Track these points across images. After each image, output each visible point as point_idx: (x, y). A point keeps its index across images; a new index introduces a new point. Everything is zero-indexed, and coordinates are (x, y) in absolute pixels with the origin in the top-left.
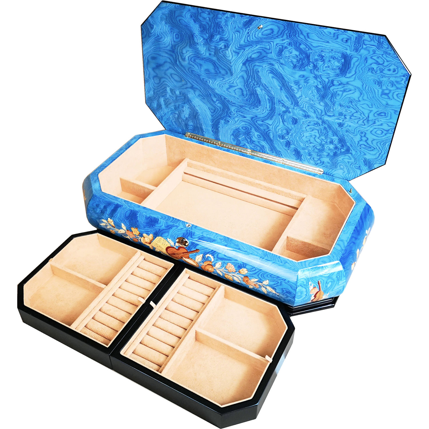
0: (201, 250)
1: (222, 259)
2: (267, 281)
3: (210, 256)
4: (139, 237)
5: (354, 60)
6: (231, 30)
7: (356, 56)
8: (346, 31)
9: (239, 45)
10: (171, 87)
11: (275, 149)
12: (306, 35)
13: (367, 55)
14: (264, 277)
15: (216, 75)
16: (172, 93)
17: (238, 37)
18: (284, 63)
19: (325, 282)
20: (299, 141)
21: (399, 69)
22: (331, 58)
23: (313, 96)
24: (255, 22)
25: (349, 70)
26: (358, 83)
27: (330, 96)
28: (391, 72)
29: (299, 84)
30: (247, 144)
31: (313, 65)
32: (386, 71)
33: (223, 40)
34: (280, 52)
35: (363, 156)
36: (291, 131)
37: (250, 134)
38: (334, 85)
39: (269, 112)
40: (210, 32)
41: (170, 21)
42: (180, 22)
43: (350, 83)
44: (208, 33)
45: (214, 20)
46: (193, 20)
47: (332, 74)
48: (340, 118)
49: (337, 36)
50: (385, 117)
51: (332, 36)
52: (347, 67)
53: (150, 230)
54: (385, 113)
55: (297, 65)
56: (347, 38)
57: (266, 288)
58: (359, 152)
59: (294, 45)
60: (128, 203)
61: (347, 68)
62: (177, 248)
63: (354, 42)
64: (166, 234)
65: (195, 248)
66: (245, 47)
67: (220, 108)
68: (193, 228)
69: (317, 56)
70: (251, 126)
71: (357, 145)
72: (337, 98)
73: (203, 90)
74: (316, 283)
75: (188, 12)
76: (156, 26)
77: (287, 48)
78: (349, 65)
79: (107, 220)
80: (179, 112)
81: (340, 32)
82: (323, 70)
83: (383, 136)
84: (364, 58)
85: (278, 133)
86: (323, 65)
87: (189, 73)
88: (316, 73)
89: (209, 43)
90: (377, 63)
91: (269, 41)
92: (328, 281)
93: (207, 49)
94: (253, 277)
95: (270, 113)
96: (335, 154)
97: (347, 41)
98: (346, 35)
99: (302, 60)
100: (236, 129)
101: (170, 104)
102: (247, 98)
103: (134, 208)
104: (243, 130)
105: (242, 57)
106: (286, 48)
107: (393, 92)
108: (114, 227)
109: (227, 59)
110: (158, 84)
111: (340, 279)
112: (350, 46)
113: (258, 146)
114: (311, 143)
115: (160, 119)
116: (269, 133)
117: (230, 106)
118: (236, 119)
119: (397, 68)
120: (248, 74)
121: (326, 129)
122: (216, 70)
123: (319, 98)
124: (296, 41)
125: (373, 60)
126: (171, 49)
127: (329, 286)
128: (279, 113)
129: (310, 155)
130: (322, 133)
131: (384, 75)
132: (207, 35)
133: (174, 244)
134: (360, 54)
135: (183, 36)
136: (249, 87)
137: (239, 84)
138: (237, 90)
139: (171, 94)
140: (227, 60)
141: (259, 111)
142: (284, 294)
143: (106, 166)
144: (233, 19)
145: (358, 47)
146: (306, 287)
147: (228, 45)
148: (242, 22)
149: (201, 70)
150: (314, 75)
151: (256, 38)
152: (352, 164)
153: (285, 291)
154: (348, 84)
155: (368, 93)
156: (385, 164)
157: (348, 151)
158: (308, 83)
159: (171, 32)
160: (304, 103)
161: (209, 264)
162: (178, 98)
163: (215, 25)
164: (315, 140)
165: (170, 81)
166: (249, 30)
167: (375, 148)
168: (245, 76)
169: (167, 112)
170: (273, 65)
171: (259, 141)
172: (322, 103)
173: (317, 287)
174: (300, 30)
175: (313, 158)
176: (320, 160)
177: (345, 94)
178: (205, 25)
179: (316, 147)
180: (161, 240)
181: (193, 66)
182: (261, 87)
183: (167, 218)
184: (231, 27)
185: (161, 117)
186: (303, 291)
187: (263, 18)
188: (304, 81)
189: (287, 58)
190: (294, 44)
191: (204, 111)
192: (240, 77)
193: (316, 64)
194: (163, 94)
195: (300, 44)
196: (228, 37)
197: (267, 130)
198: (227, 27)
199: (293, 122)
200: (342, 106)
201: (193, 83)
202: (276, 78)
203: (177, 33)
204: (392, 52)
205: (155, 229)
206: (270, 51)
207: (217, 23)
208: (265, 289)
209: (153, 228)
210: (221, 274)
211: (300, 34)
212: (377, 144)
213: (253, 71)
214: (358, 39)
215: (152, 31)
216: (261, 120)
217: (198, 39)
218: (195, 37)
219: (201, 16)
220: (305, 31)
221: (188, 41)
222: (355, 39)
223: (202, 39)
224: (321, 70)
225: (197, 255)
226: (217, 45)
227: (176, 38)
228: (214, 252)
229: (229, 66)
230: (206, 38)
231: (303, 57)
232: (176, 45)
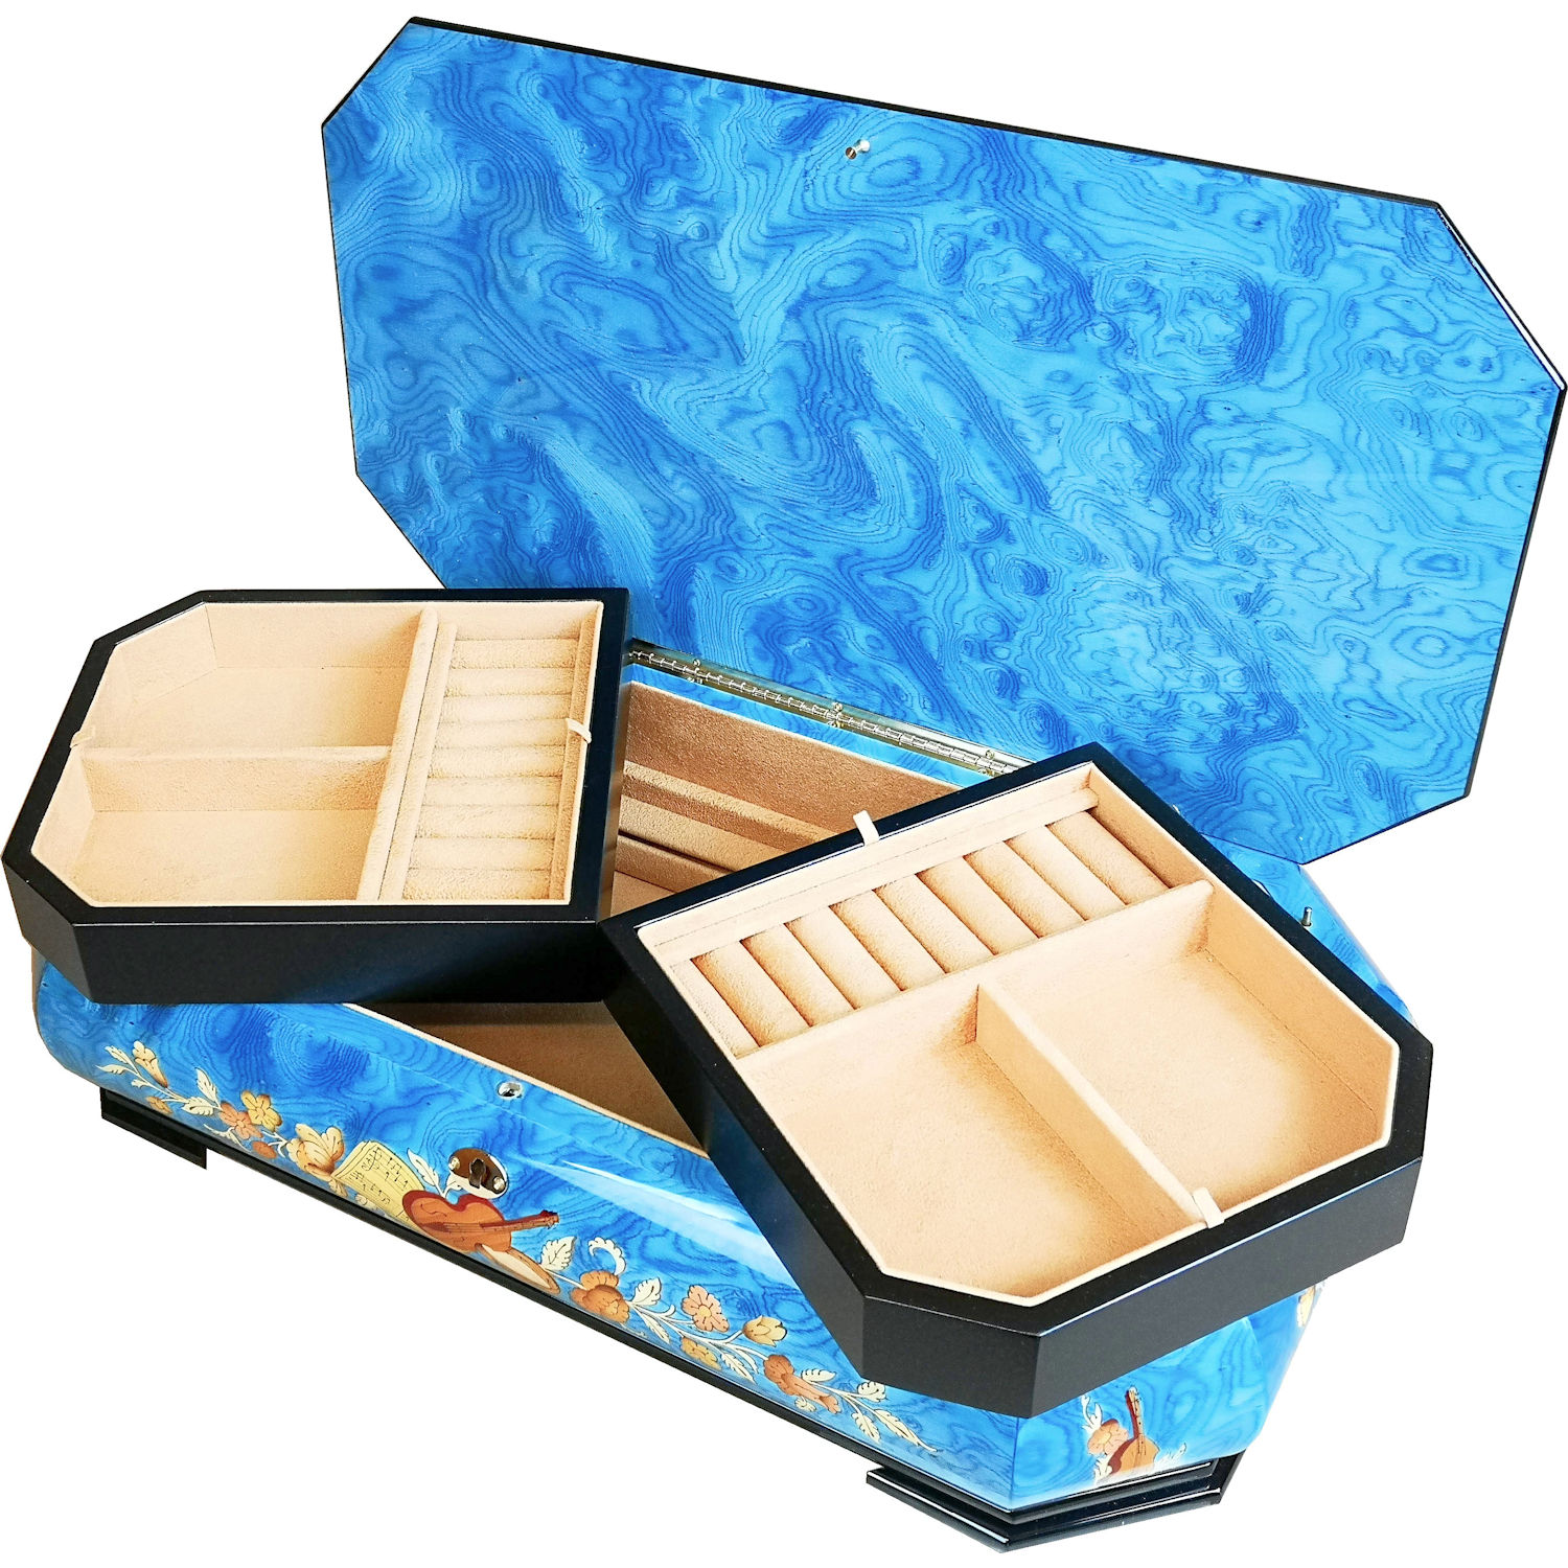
0: (564, 1216)
1: (663, 1265)
3: (609, 1246)
4: (277, 1136)
5: (1295, 314)
6: (728, 157)
7: (1307, 293)
8: (1254, 177)
9: (768, 227)
10: (465, 405)
11: (952, 702)
12: (1070, 190)
13: (1357, 292)
15: (666, 360)
16: (472, 433)
17: (762, 192)
18: (975, 316)
19: (1161, 1397)
20: (1060, 673)
21: (1510, 358)
22: (1191, 299)
23: (1113, 471)
24: (834, 124)
25: (1276, 355)
26: (1322, 419)
27: (1194, 470)
28: (1472, 373)
29: (1046, 414)
30: (821, 677)
31: (1107, 326)
32: (1447, 368)
33: (693, 201)
34: (957, 264)
35: (1361, 753)
36: (1020, 626)
37: (832, 633)
38: (1209, 423)
39: (918, 533)
40: (633, 160)
41: (451, 107)
42: (493, 114)
43: (1279, 414)
44: (624, 166)
45: (649, 110)
46: (557, 107)
47: (1199, 372)
48: (1246, 576)
49: (1214, 198)
50: (1454, 578)
51: (1192, 197)
52: (1268, 342)
53: (327, 1108)
54: (1455, 561)
55: (1034, 325)
56: (1259, 212)
57: (875, 1420)
58: (1341, 734)
59: (1017, 235)
61: (1266, 348)
62: (454, 1201)
63: (1294, 229)
64: (402, 1132)
65: (537, 1203)
66: (791, 235)
67: (693, 510)
68: (531, 1104)
69: (1128, 285)
70: (838, 596)
71: (1330, 702)
72: (1227, 477)
73: (612, 426)
74: (1118, 1399)
75: (529, 70)
76: (390, 128)
77: (987, 247)
78: (1273, 332)
79: (129, 1048)
80: (506, 518)
81: (1228, 180)
82: (1157, 353)
83: (1452, 665)
84: (1343, 302)
85: (963, 632)
86: (1156, 328)
87: (547, 346)
88: (1127, 364)
89: (632, 214)
90: (1406, 329)
91: (902, 211)
92: (1175, 1393)
93: (625, 239)
94: (811, 1359)
95: (920, 541)
96: (1233, 742)
97: (1259, 223)
98: (1254, 196)
99: (1056, 301)
100: (771, 608)
101: (466, 480)
102: (811, 466)
104: (800, 613)
105: (784, 282)
107: (1485, 462)
108: (164, 1086)
109: (715, 290)
110: (407, 389)
111: (1236, 1380)
112: (1277, 245)
113: (872, 687)
114: (1118, 682)
115: (425, 547)
116: (921, 629)
117: (734, 498)
118: (769, 562)
119: (1500, 356)
120: (814, 359)
121: (1182, 620)
122: (669, 334)
123: (1143, 478)
124: (1026, 215)
125: (1388, 314)
126: (461, 237)
127: (1180, 1413)
128: (961, 540)
129: (1112, 738)
130: (1164, 641)
131: (1440, 382)
132: (622, 178)
133: (441, 1178)
134: (1321, 283)
135: (509, 175)
136: (822, 417)
137: (772, 404)
138: (763, 429)
139: (467, 438)
140: (717, 294)
141: (870, 527)
142: (961, 1451)
144: (736, 106)
145: (1311, 250)
146: (1064, 1423)
147: (715, 226)
148: (776, 123)
149: (601, 333)
150: (1114, 375)
151: (844, 197)
152: (1311, 786)
153: (962, 1437)
154: (1276, 418)
155: (1368, 465)
156: (1467, 793)
157: (1289, 725)
158: (1088, 409)
159: (459, 156)
160: (1075, 496)
161: (603, 1283)
162: (502, 457)
163: (654, 130)
164: (1134, 671)
165: (463, 378)
167: (1416, 717)
168: (802, 370)
169: (452, 519)
170: (924, 321)
171: (876, 662)
172: (1158, 504)
174: (1044, 169)
175: (1130, 754)
177: (1263, 463)
178: (608, 131)
179: (1139, 703)
180: (378, 1157)
181: (563, 313)
182: (875, 418)
183: (409, 1053)
184: (728, 147)
185: (429, 538)
186: (1050, 1442)
187: (869, 107)
188: (1070, 398)
189: (988, 290)
190: (1017, 230)
191: (620, 519)
192: (775, 372)
193: (1120, 325)
194: (434, 437)
195: (1046, 232)
196: (714, 190)
197: (911, 616)
198: (709, 145)
199: (1028, 585)
200: (1253, 518)
201: (567, 392)
202: (943, 380)
203: (486, 163)
204: (1472, 282)
205: (350, 1103)
206: (910, 260)
207: (664, 124)
208: (869, 1421)
209: (342, 1099)
210: (664, 1334)
211: (1041, 185)
212: (1423, 701)
213: (834, 344)
214: (1309, 217)
215: (374, 153)
216: (881, 572)
217: (580, 195)
218: (566, 185)
219: (588, 93)
220: (1068, 173)
221: (536, 200)
222: (1296, 215)
223: (596, 194)
224: (1148, 353)
225: (548, 1238)
226: (670, 223)
227: (481, 185)
228: (627, 1227)
229: (726, 321)
230: (618, 189)
231: (1061, 291)
232: (480, 217)
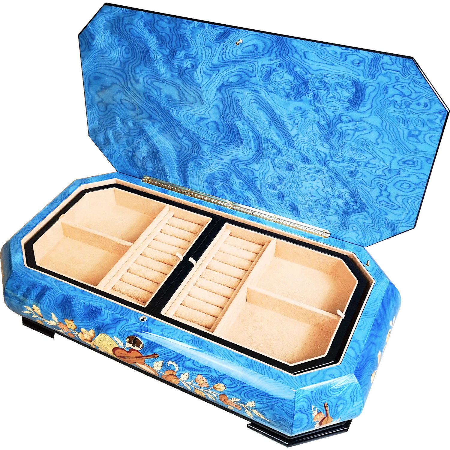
0: (160, 355)
1: (189, 369)
2: (253, 402)
3: (173, 363)
4: (75, 332)
5: (368, 91)
6: (200, 44)
7: (372, 84)
8: (358, 50)
9: (211, 64)
10: (121, 117)
11: (264, 202)
12: (302, 54)
13: (388, 84)
14: (248, 397)
15: (181, 103)
16: (123, 124)
17: (210, 55)
18: (273, 91)
19: (334, 405)
20: (296, 193)
21: (433, 103)
22: (338, 86)
23: (313, 136)
24: (232, 34)
25: (363, 102)
26: (375, 121)
27: (337, 136)
28: (421, 107)
29: (294, 119)
30: (226, 194)
31: (312, 94)
32: (414, 106)
33: (189, 57)
34: (268, 76)
35: (384, 216)
36: (285, 180)
38: (342, 122)
39: (255, 153)
40: (172, 45)
41: (117, 30)
42: (130, 31)
43: (363, 119)
44: (169, 47)
45: (176, 31)
46: (148, 29)
47: (340, 107)
48: (351, 166)
49: (346, 56)
50: (413, 167)
51: (339, 56)
53: (90, 324)
54: (414, 162)
55: (291, 93)
56: (359, 60)
57: (252, 412)
58: (378, 211)
59: (286, 67)
60: (60, 285)
61: (360, 100)
62: (128, 350)
63: (369, 65)
64: (112, 331)
65: (152, 351)
66: (219, 67)
67: (188, 146)
68: (149, 323)
69: (319, 82)
70: (231, 171)
71: (375, 202)
72: (347, 138)
73: (164, 122)
74: (322, 406)
75: (140, 19)
76: (99, 35)
77: (277, 71)
78: (362, 96)
79: (31, 306)
80: (133, 149)
81: (350, 51)
82: (327, 102)
83: (412, 191)
84: (383, 87)
85: (268, 182)
86: (327, 94)
87: (145, 100)
88: (318, 105)
89: (171, 61)
90: (402, 94)
91: (252, 60)
92: (338, 404)
93: (169, 68)
94: (233, 396)
95: (255, 155)
96: (346, 213)
97: (359, 64)
98: (358, 56)
99: (297, 86)
100: (211, 175)
101: (121, 138)
102: (224, 134)
103: (67, 292)
104: (220, 176)
105: (216, 81)
106: (275, 70)
107: (423, 133)
108: (42, 317)
109: (196, 83)
110: (104, 112)
111: (355, 400)
112: (364, 70)
113: (240, 197)
114: (313, 196)
115: (109, 157)
116: (255, 180)
117: (200, 143)
118: (211, 162)
119: (430, 102)
120: (225, 103)
121: (332, 178)
122: (182, 96)
123: (322, 138)
124: (289, 62)
125: (397, 90)
126: (120, 68)
127: (339, 409)
128: (268, 156)
129: (311, 211)
130: (327, 184)
131: (411, 110)
132: (168, 50)
133: (124, 344)
134: (377, 81)
135: (134, 49)
136: (227, 120)
137: (212, 116)
138: (209, 123)
139: (122, 126)
141: (241, 151)
142: (277, 421)
143: (32, 226)
144: (202, 29)
145: (374, 72)
146: (307, 413)
147: (196, 64)
148: (214, 34)
149: (161, 95)
150: (314, 108)
151: (234, 56)
152: (369, 225)
153: (277, 417)
154: (362, 121)
155: (389, 134)
156: (414, 227)
157: (363, 208)
158: (306, 118)
159: (119, 44)
160: (302, 143)
161: (171, 373)
162: (132, 131)
163: (178, 37)
164: (318, 193)
165: (120, 109)
166: (224, 45)
167: (400, 206)
168: (221, 106)
169: (117, 149)
170: (258, 92)
171: (242, 190)
172: (325, 145)
173: (322, 412)
174: (295, 48)
175: (316, 217)
176: (325, 219)
177: (357, 134)
178: (164, 37)
179: (319, 202)
180: (105, 338)
181: (150, 90)
182: (243, 120)
183: (113, 308)
184: (200, 41)
185: (110, 155)
186: (303, 419)
187: (243, 30)
188: (301, 115)
189: (277, 83)
190: (286, 66)
191: (167, 149)
192: (213, 106)
193: (316, 93)
194: (112, 126)
195: (295, 66)
196: (196, 54)
197: (253, 177)
198: (194, 40)
199: (287, 168)
200: (354, 149)
201: (151, 112)
202: (263, 109)
203: (127, 46)
204: (423, 80)
205: (96, 322)
206: (254, 74)
207: (181, 35)
208: (250, 412)
209: (94, 322)
210: (189, 388)
211: (294, 52)
212: (403, 202)
213: (231, 99)
214: (374, 62)
215: (94, 43)
216: (244, 164)
217: (155, 56)
218: (152, 53)
219: (158, 26)
220: (302, 49)
221: (143, 57)
222: (370, 61)
223: (160, 55)
224: (324, 102)
225: (155, 361)
226: (182, 64)
227: (126, 53)
228: (179, 358)
229: (199, 92)
230: (167, 54)
231: (299, 83)
232: (126, 62)
